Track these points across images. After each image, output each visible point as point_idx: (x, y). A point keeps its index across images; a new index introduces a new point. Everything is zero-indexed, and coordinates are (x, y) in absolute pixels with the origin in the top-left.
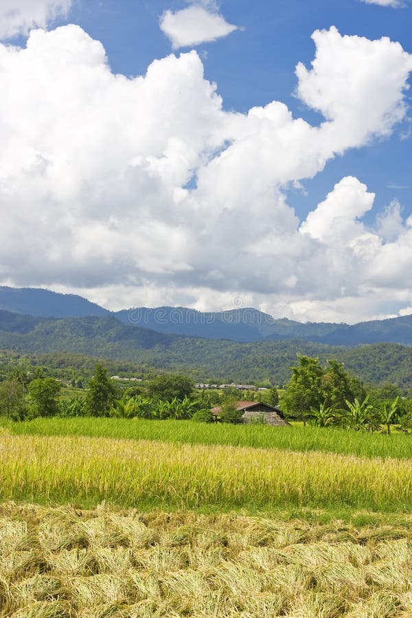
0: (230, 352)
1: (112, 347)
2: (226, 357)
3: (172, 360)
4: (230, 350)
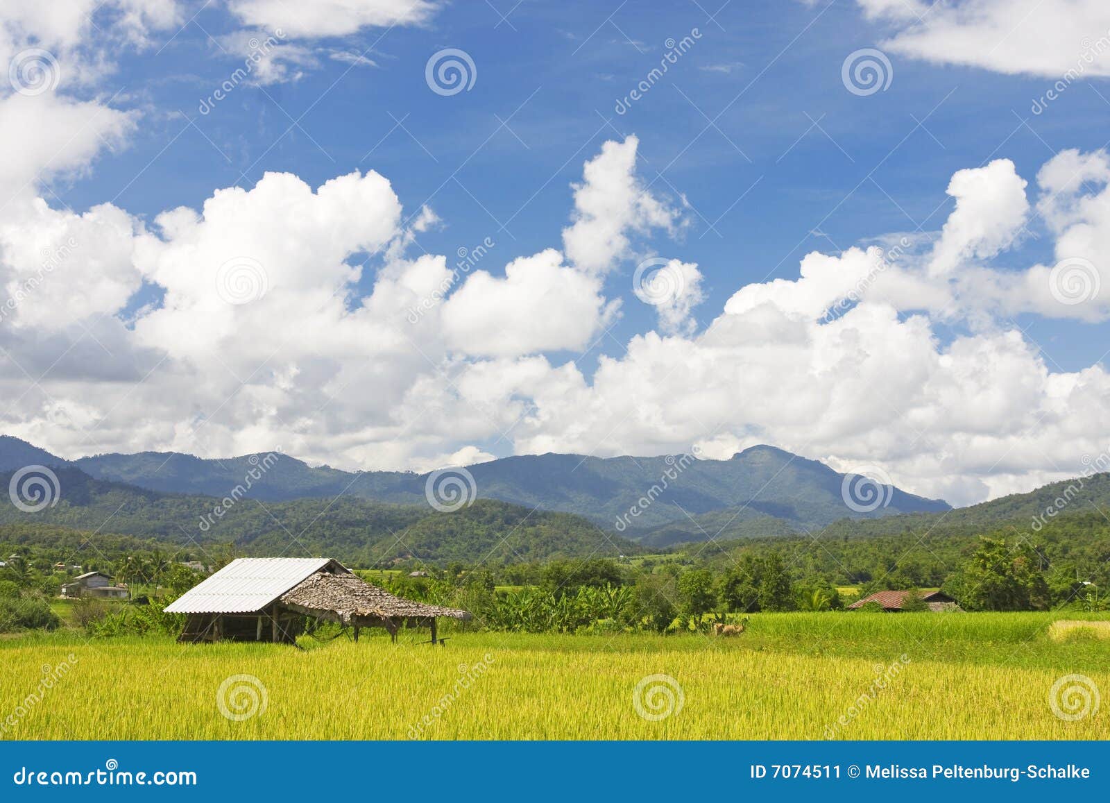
0: (256, 517)
1: (80, 514)
2: (251, 525)
3: (172, 530)
4: (256, 513)
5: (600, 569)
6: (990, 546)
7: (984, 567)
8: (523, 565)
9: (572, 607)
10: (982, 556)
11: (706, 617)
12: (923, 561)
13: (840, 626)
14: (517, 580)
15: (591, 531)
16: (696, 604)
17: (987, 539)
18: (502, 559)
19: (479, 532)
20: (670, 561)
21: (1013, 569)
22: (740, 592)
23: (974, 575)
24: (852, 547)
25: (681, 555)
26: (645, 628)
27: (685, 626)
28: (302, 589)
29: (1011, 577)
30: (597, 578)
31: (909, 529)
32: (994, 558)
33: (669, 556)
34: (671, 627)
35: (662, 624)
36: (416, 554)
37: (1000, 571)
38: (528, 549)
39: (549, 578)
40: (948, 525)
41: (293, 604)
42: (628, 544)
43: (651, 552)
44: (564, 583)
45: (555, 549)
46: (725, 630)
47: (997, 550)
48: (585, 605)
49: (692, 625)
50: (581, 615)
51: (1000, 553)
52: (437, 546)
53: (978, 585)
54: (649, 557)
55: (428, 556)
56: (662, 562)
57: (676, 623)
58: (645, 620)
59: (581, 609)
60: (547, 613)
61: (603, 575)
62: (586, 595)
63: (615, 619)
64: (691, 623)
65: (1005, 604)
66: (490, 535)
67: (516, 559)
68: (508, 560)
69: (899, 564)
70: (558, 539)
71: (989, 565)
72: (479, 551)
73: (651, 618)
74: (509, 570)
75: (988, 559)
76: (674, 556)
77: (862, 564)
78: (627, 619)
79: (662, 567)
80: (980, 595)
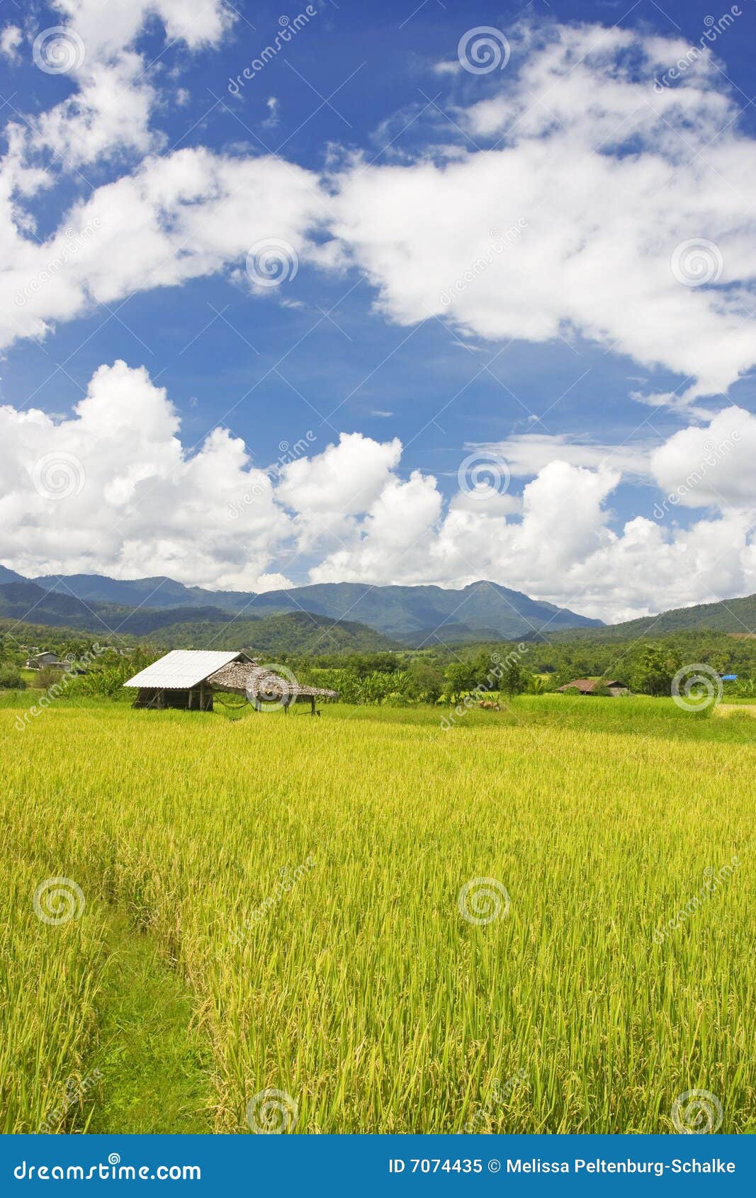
5: (387, 660)
6: (651, 652)
7: (647, 665)
8: (326, 656)
9: (373, 685)
10: (646, 658)
11: (463, 694)
12: (589, 659)
13: (576, 706)
14: (323, 665)
15: (370, 634)
16: (456, 686)
17: (650, 647)
18: (311, 651)
19: (297, 633)
20: (422, 655)
21: (666, 667)
22: (477, 677)
23: (641, 671)
24: (541, 649)
25: (429, 652)
26: (422, 700)
27: (449, 699)
28: (222, 672)
29: (664, 673)
30: (385, 666)
31: (578, 638)
32: (654, 660)
33: (421, 652)
34: (439, 700)
35: (433, 698)
36: (254, 646)
37: (657, 667)
38: (328, 645)
39: (354, 665)
40: (603, 636)
41: (215, 683)
42: (395, 643)
43: (409, 649)
44: (363, 670)
45: (347, 645)
46: (485, 705)
47: (656, 654)
48: (382, 685)
49: (453, 700)
50: (379, 691)
51: (658, 656)
52: (269, 641)
53: (643, 677)
54: (408, 652)
55: (263, 647)
56: (417, 656)
57: (442, 698)
58: (422, 695)
59: (379, 687)
60: (356, 688)
61: (388, 664)
62: (380, 678)
63: (401, 694)
64: (453, 698)
65: (660, 690)
66: (303, 635)
67: (321, 651)
68: (316, 651)
69: (574, 661)
70: (348, 639)
71: (650, 664)
72: (296, 645)
73: (426, 695)
74: (316, 658)
75: (650, 660)
76: (424, 652)
77: (548, 660)
78: (410, 695)
79: (418, 659)
80: (644, 684)
